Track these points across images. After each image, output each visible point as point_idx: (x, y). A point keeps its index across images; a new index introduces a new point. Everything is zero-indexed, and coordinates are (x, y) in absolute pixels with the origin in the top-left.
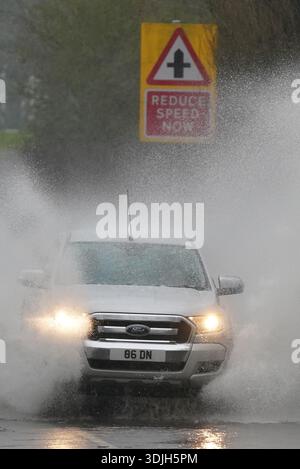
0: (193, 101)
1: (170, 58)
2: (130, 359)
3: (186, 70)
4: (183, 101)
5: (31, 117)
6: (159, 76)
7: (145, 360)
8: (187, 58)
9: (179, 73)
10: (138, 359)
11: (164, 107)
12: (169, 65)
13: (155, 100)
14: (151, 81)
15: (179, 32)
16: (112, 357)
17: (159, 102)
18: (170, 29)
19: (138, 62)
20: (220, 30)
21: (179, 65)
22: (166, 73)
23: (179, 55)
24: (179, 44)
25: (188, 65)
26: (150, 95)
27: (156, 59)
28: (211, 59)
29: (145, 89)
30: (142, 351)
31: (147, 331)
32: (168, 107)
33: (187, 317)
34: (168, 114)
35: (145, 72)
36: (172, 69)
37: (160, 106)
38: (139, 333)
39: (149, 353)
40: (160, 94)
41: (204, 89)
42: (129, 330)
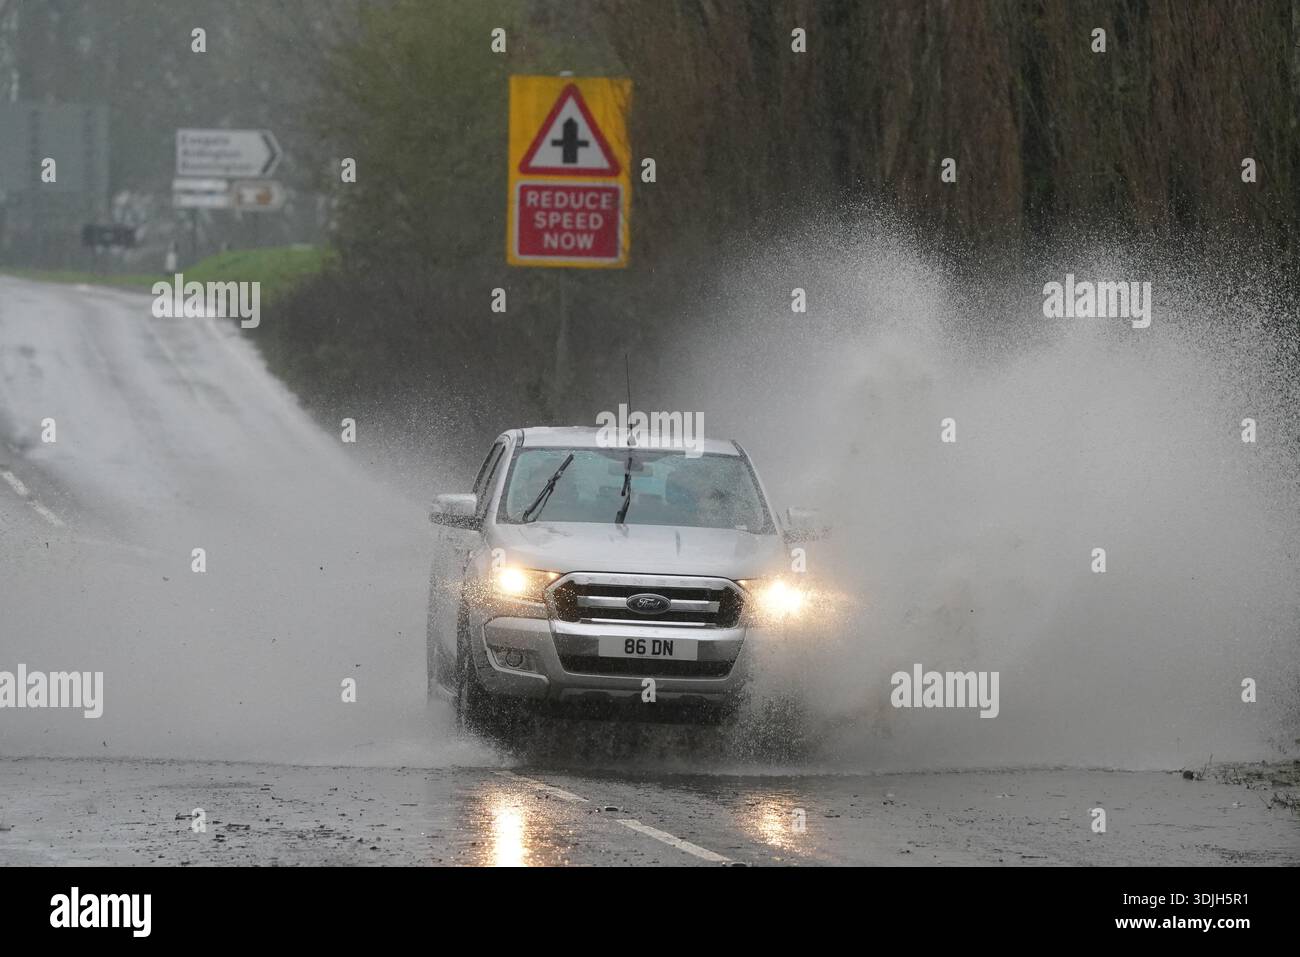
0: (593, 201)
1: (557, 132)
2: (635, 655)
3: (581, 152)
4: (577, 201)
5: (334, 225)
6: (538, 161)
7: (661, 657)
8: (584, 132)
9: (570, 155)
10: (648, 655)
11: (547, 211)
12: (555, 143)
13: (532, 198)
14: (525, 168)
15: (571, 91)
16: (603, 652)
17: (539, 201)
18: (555, 86)
19: (504, 139)
20: (636, 88)
21: (570, 144)
22: (549, 156)
23: (570, 127)
24: (570, 110)
25: (585, 144)
26: (524, 190)
27: (533, 133)
28: (623, 134)
29: (516, 181)
30: (655, 641)
31: (664, 605)
32: (554, 209)
33: (735, 581)
34: (552, 222)
35: (516, 154)
36: (559, 151)
37: (539, 208)
38: (651, 608)
39: (668, 645)
40: (539, 189)
41: (610, 182)
42: (633, 604)
